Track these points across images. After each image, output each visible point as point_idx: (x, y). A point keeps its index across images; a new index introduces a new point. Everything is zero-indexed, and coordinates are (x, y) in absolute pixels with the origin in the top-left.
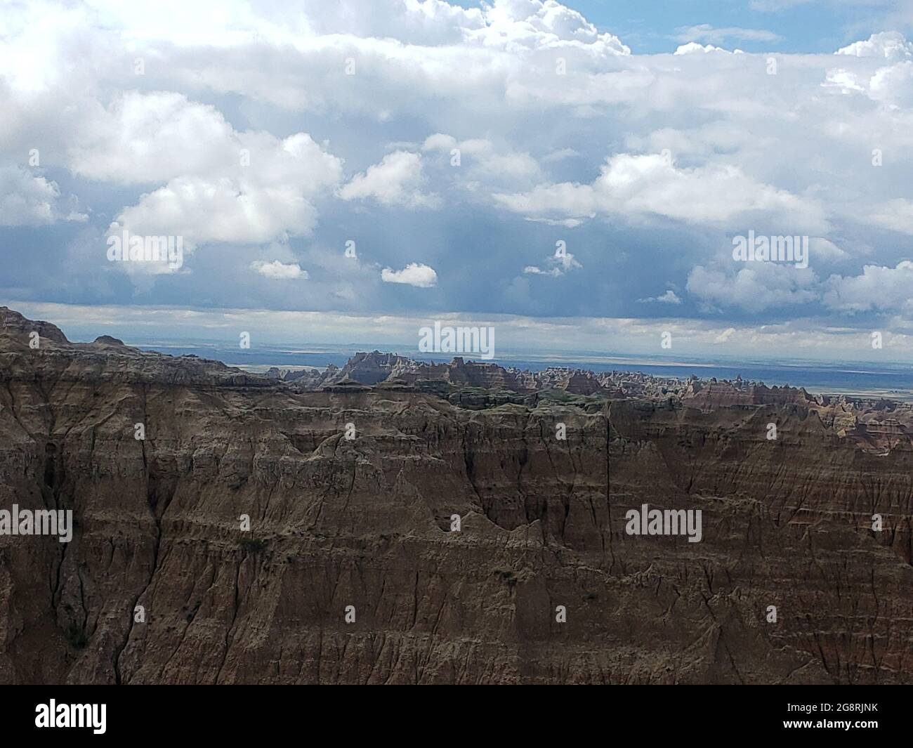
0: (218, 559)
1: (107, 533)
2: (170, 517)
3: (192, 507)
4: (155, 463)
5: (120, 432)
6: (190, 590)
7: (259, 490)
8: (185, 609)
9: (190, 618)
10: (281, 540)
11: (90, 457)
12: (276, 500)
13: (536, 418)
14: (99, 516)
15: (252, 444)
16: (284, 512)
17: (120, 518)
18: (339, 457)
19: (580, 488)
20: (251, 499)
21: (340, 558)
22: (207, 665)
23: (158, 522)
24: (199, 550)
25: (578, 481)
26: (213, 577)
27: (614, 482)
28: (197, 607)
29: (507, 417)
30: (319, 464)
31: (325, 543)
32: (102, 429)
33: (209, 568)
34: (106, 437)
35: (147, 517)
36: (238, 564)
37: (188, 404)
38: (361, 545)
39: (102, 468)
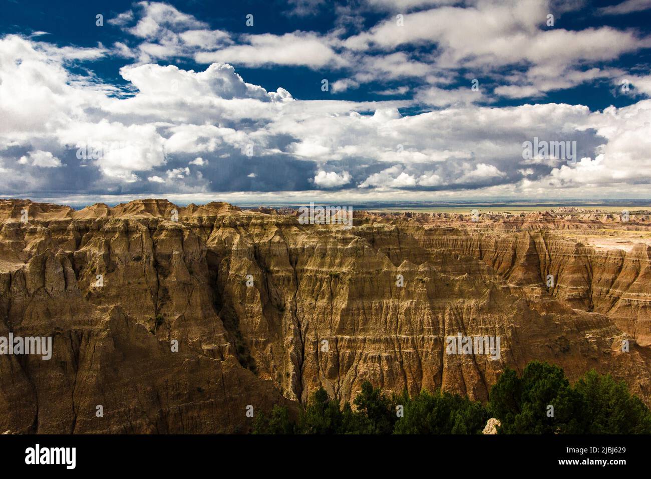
0: (322, 280)
1: (280, 274)
2: (299, 267)
3: (306, 264)
4: (291, 251)
5: (279, 241)
6: (313, 291)
7: (331, 258)
8: (313, 297)
9: (316, 300)
10: (344, 273)
11: (269, 250)
12: (337, 261)
13: (376, 228)
14: (276, 269)
15: (326, 243)
16: (341, 265)
17: (283, 269)
18: (359, 246)
19: (392, 249)
20: (329, 260)
21: (364, 278)
22: (327, 314)
23: (295, 269)
24: (314, 278)
25: (391, 247)
26: (321, 286)
27: (402, 246)
28: (318, 296)
29: (368, 228)
30: (352, 248)
31: (359, 273)
32: (272, 241)
33: (318, 283)
34: (274, 243)
35: (291, 268)
36: (330, 282)
37: (295, 231)
38: (369, 273)
39: (274, 253)
